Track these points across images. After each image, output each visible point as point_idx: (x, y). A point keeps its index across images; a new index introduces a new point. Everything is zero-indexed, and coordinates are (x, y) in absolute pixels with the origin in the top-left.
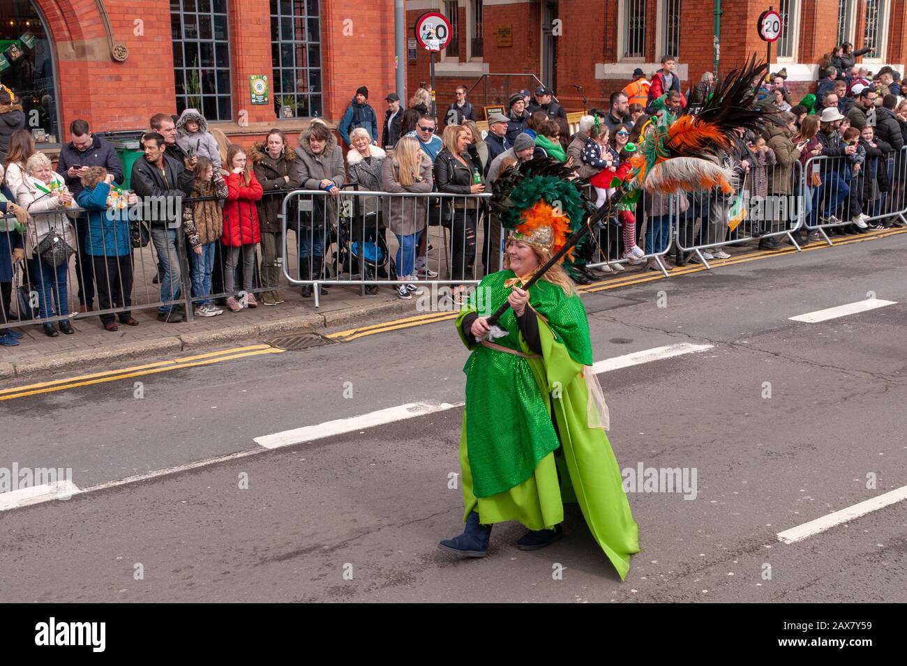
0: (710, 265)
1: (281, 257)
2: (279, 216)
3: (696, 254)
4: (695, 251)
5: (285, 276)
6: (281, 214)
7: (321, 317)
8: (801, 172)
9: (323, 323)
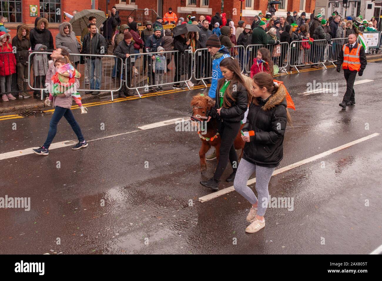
0: (207, 86)
1: (28, 79)
2: (27, 62)
3: (202, 81)
4: (201, 80)
5: (30, 87)
6: (28, 61)
7: (43, 103)
8: (244, 51)
9: (44, 106)
